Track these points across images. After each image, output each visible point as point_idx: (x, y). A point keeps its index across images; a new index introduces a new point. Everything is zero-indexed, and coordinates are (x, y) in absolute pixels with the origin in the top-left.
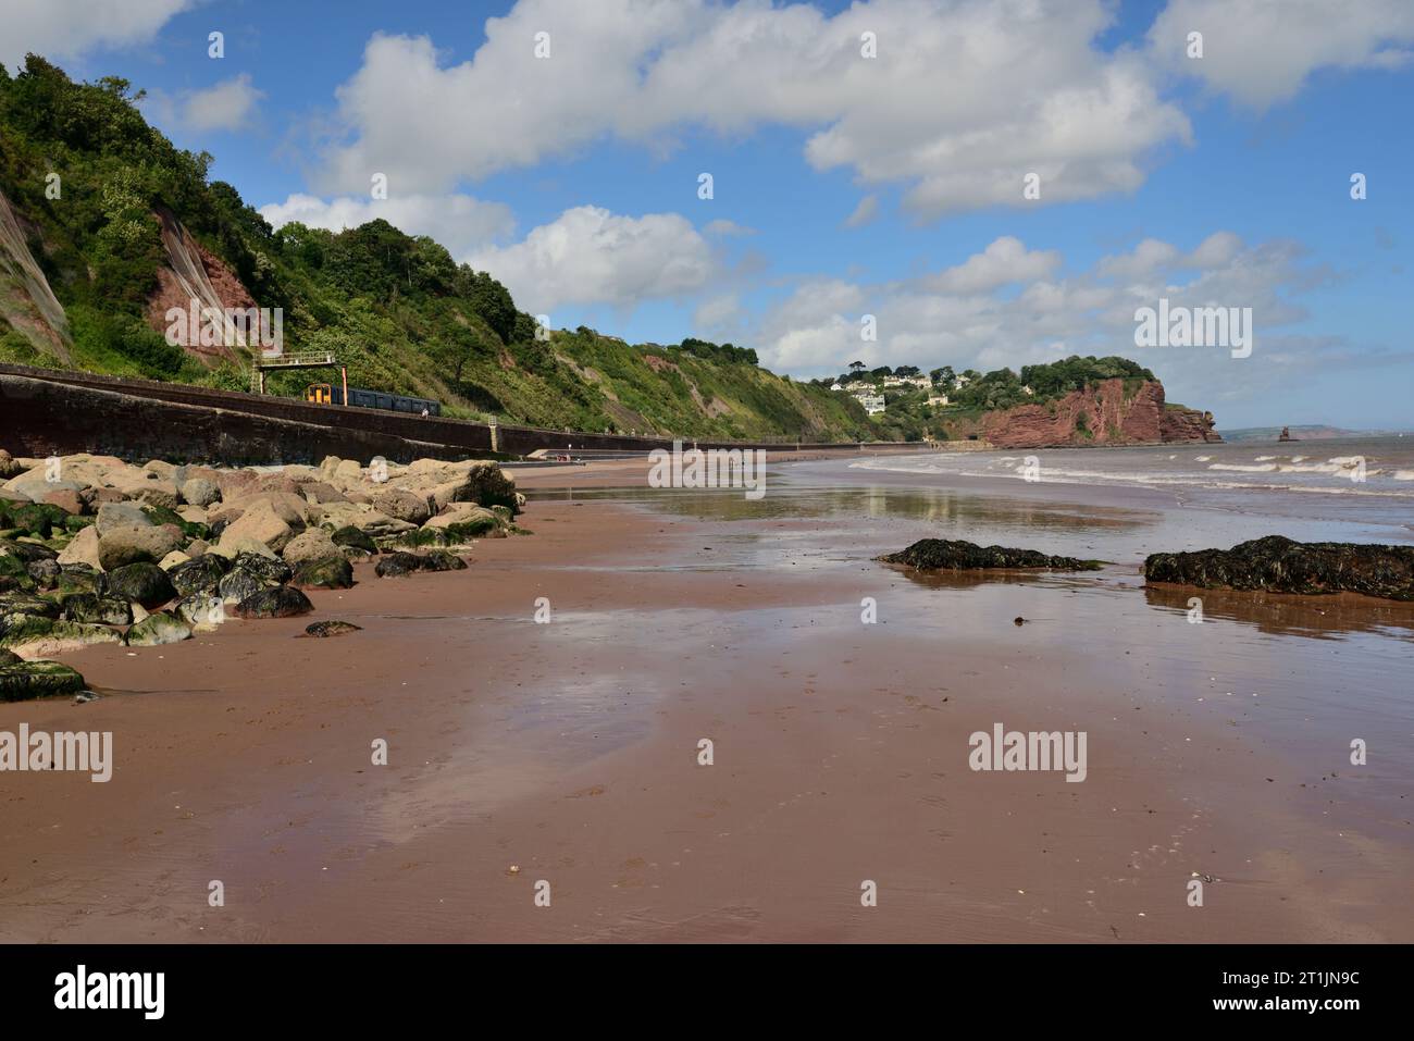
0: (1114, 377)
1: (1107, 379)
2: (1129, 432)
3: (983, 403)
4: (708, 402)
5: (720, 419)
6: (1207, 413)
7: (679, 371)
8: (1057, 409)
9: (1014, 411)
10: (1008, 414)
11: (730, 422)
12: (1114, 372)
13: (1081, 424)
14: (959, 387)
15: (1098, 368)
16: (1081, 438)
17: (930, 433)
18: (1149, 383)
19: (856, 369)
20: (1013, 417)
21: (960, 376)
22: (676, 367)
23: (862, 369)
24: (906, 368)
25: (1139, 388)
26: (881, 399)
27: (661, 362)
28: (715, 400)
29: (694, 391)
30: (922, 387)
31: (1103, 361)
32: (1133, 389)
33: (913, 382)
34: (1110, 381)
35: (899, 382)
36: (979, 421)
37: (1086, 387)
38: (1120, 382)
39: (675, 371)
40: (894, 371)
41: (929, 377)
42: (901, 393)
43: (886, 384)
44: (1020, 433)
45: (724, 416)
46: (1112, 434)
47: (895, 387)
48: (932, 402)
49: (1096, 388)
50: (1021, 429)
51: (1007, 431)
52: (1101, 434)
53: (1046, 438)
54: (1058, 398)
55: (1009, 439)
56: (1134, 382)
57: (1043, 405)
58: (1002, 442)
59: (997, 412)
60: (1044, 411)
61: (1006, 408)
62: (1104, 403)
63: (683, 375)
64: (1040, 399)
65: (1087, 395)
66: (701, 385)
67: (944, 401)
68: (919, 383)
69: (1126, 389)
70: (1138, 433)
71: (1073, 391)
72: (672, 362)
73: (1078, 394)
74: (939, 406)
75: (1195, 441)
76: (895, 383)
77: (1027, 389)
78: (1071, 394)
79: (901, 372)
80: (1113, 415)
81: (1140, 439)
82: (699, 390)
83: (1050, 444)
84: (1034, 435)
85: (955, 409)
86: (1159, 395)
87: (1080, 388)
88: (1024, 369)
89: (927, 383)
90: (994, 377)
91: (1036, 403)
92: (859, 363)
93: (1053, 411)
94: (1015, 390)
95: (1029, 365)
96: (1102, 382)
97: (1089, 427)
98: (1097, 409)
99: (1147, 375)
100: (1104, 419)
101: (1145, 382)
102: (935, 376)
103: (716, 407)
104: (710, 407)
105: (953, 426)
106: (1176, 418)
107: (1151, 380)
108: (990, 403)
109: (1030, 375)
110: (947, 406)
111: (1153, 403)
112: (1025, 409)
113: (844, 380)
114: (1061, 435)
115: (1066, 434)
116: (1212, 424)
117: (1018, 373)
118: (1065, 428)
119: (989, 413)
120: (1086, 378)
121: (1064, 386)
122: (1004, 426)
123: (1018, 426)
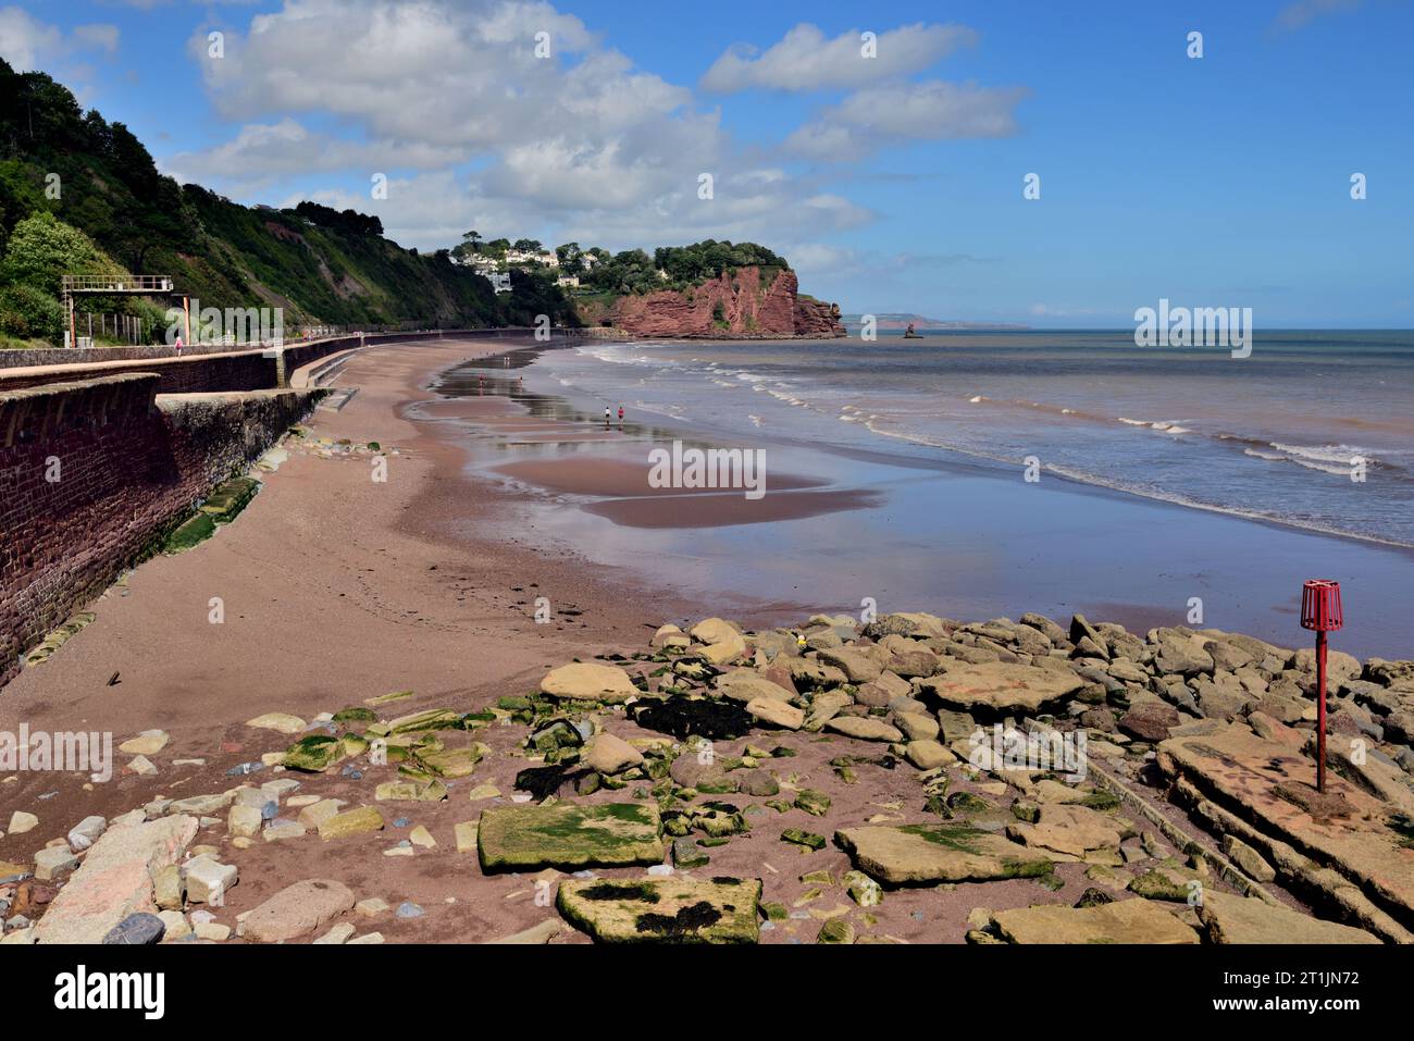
0: (750, 264)
1: (744, 266)
2: (764, 324)
3: (618, 287)
4: (339, 280)
5: (354, 300)
6: (834, 305)
7: (304, 243)
8: (695, 297)
9: (650, 297)
10: (645, 300)
11: (365, 304)
12: (751, 260)
13: (717, 314)
14: (588, 266)
15: (737, 255)
16: (718, 328)
17: (563, 318)
18: (785, 273)
19: (471, 239)
20: (650, 304)
21: (587, 254)
22: (301, 237)
23: (477, 240)
24: (526, 242)
25: (775, 278)
26: (506, 276)
27: (284, 231)
28: (347, 278)
29: (323, 266)
30: (548, 264)
31: (739, 247)
32: (769, 279)
33: (538, 259)
34: (747, 269)
35: (523, 258)
36: (613, 307)
37: (724, 274)
38: (756, 270)
39: (299, 241)
40: (513, 244)
41: (554, 254)
42: (527, 270)
43: (509, 260)
44: (656, 321)
45: (358, 298)
46: (748, 325)
47: (519, 264)
48: (562, 282)
49: (733, 276)
50: (657, 316)
51: (642, 318)
52: (737, 325)
53: (684, 328)
54: (696, 285)
55: (645, 327)
56: (769, 271)
57: (681, 291)
58: (638, 330)
59: (632, 296)
60: (681, 298)
61: (641, 293)
62: (741, 292)
63: (309, 247)
64: (677, 285)
65: (725, 283)
66: (330, 260)
67: (575, 282)
68: (545, 260)
69: (762, 278)
70: (773, 325)
71: (711, 277)
72: (297, 232)
73: (716, 281)
74: (569, 288)
75: (825, 335)
76: (518, 259)
77: (663, 274)
78: (709, 281)
79: (522, 246)
80: (749, 305)
81: (775, 331)
82: (329, 267)
83: (687, 334)
84: (671, 324)
85: (587, 292)
86: (792, 284)
87: (718, 275)
88: (658, 251)
89: (554, 261)
90: (625, 258)
91: (674, 290)
92: (474, 234)
93: (691, 299)
94: (652, 273)
95: (664, 247)
96: (739, 270)
97: (726, 317)
98: (734, 299)
99: (782, 264)
100: (740, 309)
101: (781, 271)
102: (561, 253)
103: (348, 286)
104: (342, 286)
105: (586, 310)
106: (808, 310)
107: (785, 270)
108: (626, 287)
109: (665, 258)
110: (578, 289)
111: (789, 294)
112: (660, 296)
113: (459, 252)
114: (698, 325)
115: (704, 323)
116: (838, 317)
117: (652, 256)
118: (702, 318)
119: (624, 298)
120: (724, 265)
121: (702, 272)
122: (640, 312)
123: (654, 313)
